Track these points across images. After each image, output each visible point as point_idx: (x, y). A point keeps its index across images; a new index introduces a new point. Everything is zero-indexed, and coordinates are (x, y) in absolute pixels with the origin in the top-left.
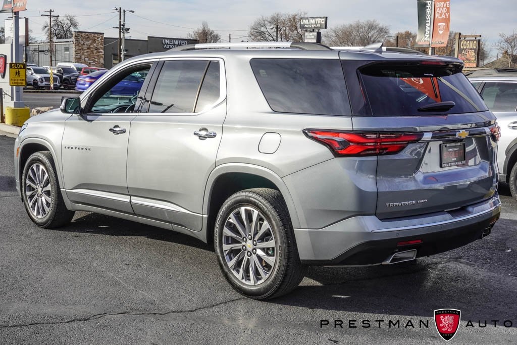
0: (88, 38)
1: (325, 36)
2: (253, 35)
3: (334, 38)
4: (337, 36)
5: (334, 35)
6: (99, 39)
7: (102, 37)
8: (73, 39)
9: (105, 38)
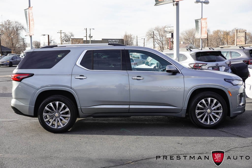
0: (77, 41)
1: (181, 34)
2: (147, 35)
3: (185, 35)
4: (187, 33)
5: (185, 33)
6: (81, 41)
7: (83, 40)
8: (71, 42)
9: (84, 41)
